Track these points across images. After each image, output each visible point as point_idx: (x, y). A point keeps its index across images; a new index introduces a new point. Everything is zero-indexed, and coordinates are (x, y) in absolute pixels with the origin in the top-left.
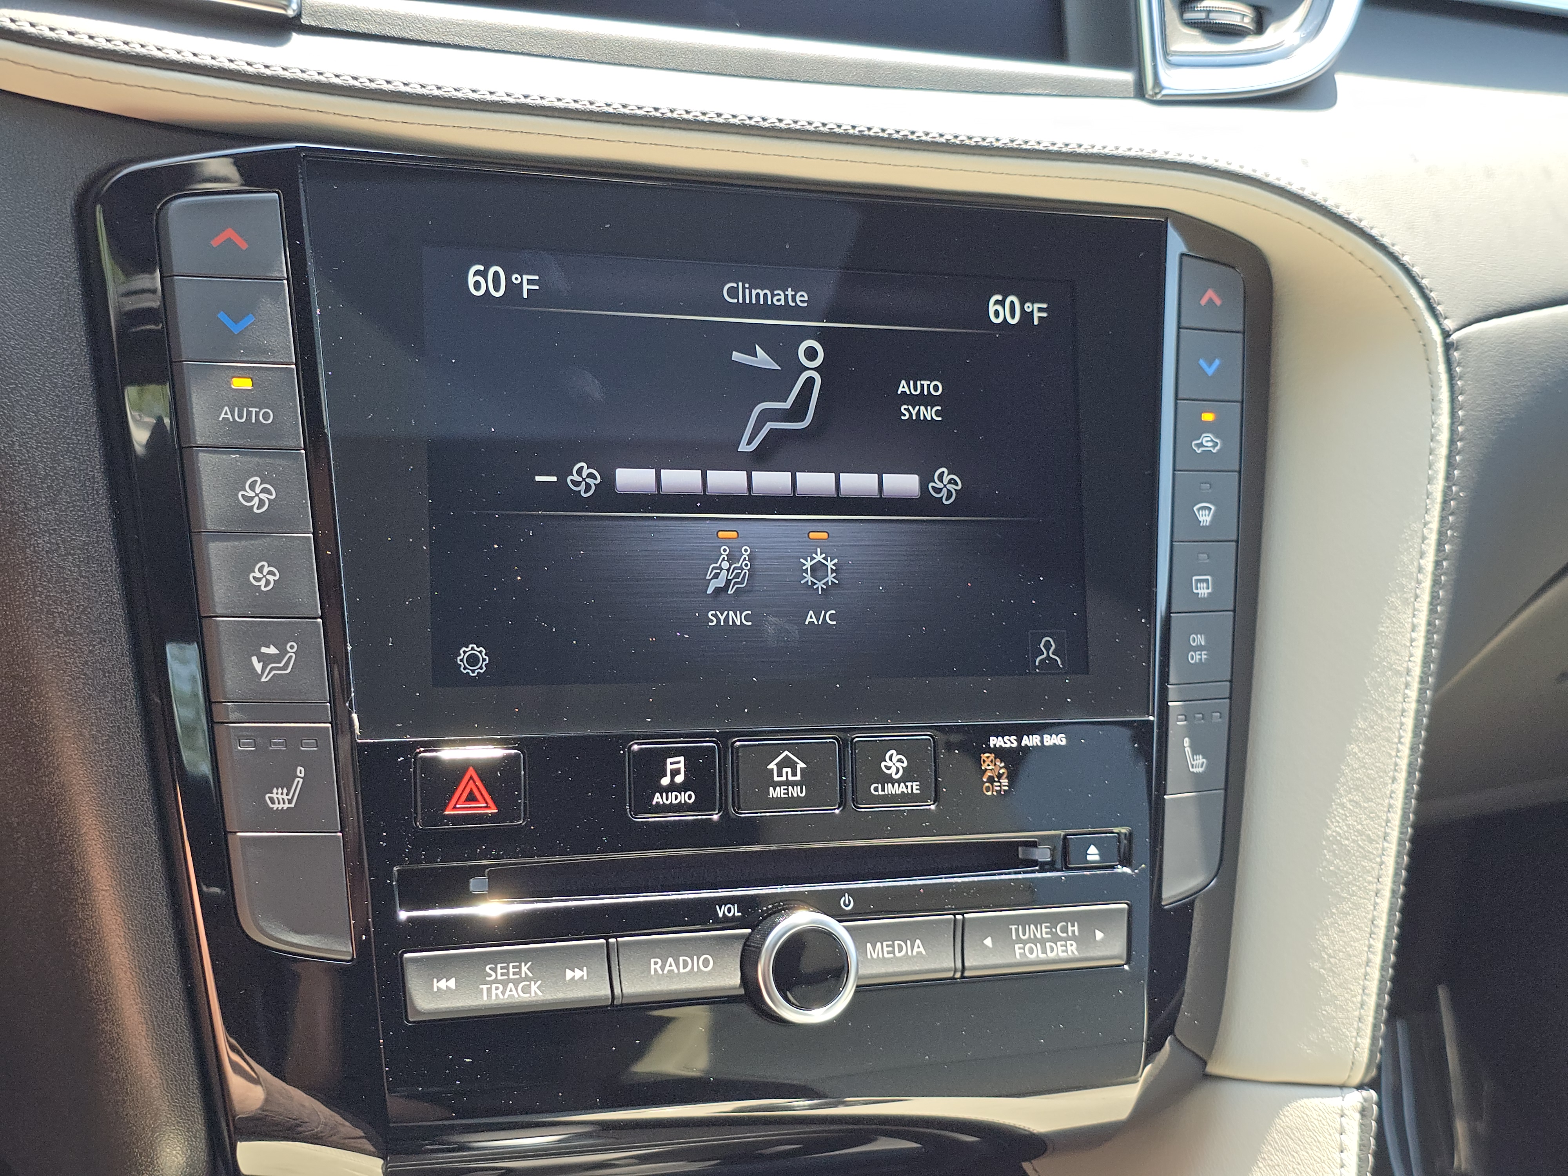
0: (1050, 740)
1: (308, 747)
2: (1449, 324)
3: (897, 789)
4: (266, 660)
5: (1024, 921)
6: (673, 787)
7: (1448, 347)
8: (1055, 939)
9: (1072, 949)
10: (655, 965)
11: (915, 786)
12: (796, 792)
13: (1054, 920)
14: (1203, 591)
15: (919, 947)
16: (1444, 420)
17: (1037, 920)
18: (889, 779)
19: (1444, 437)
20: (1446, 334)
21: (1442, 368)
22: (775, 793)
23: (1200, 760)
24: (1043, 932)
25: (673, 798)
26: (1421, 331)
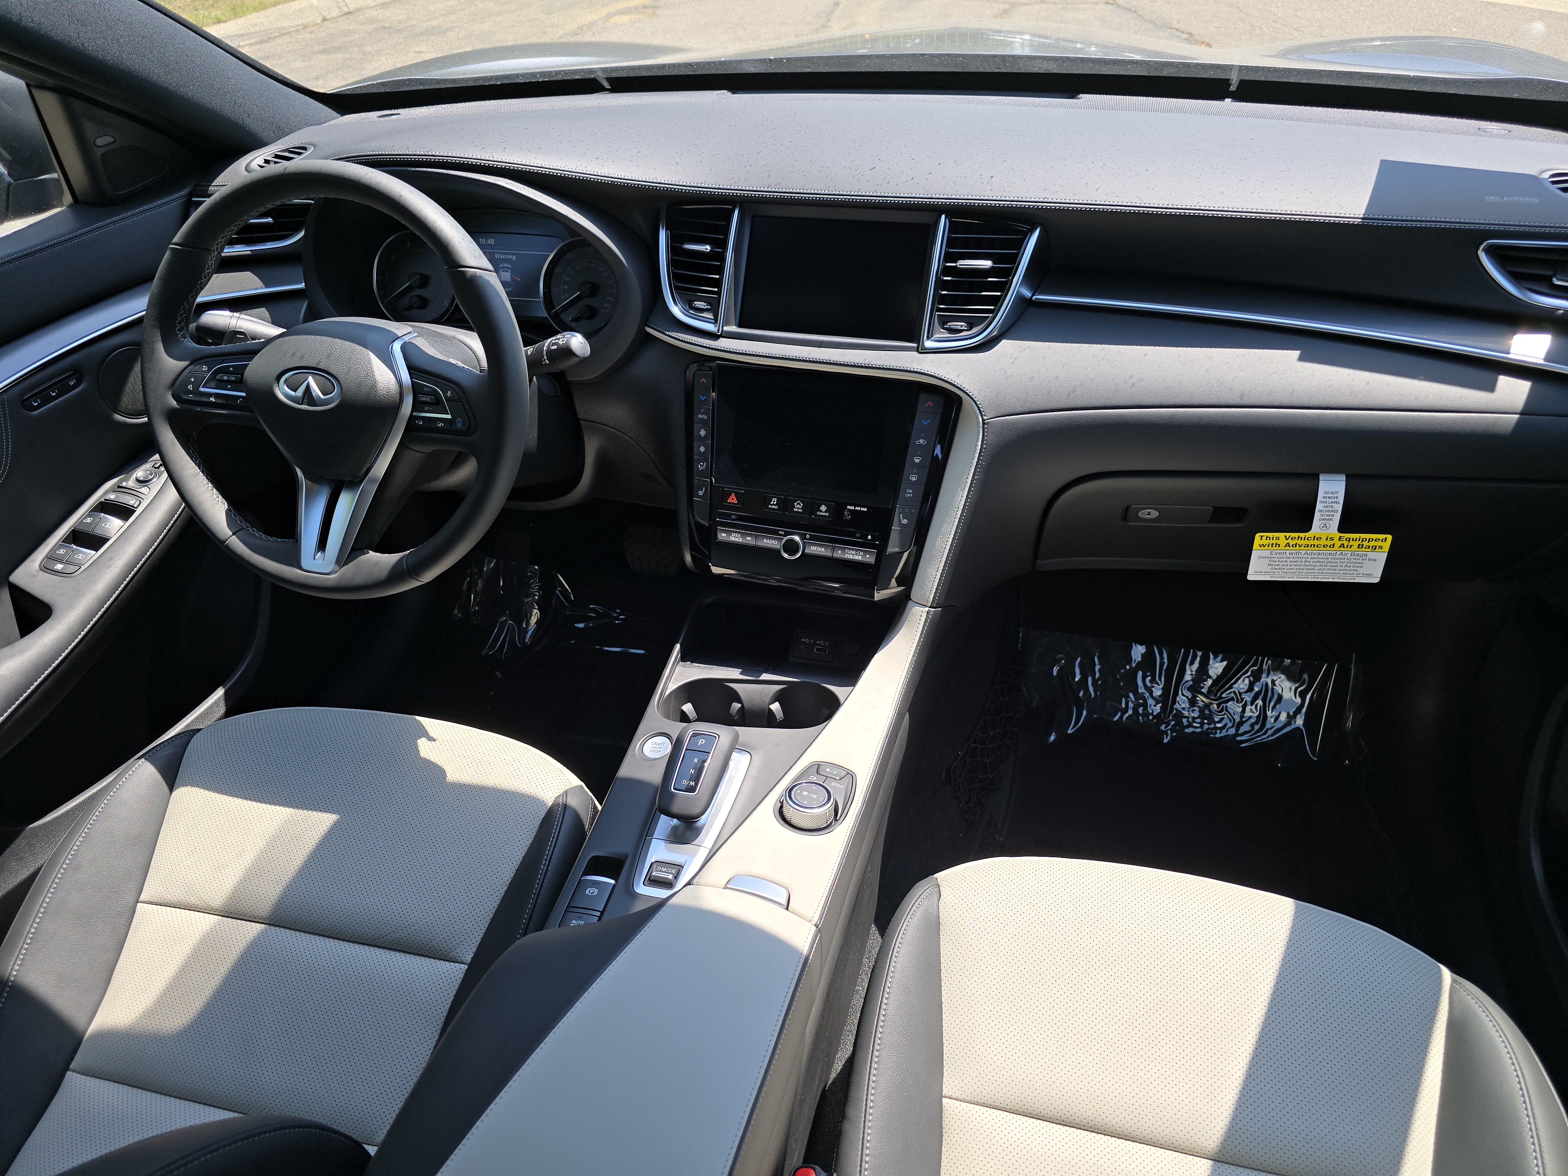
0: (862, 509)
1: (706, 484)
2: (985, 418)
3: (821, 514)
4: (701, 465)
5: (849, 549)
6: (773, 504)
7: (984, 424)
8: (857, 554)
9: (860, 558)
10: (765, 540)
11: (827, 514)
12: (800, 510)
13: (857, 550)
14: (914, 479)
15: (823, 549)
16: (980, 443)
17: (853, 550)
18: (822, 511)
19: (979, 448)
20: (983, 420)
21: (981, 429)
22: (795, 510)
23: (905, 520)
24: (854, 552)
25: (773, 507)
26: (978, 419)
